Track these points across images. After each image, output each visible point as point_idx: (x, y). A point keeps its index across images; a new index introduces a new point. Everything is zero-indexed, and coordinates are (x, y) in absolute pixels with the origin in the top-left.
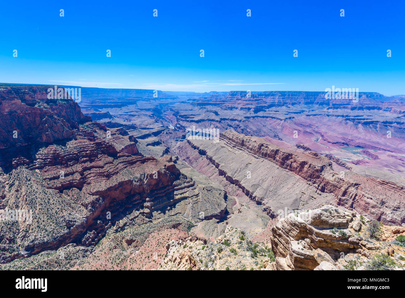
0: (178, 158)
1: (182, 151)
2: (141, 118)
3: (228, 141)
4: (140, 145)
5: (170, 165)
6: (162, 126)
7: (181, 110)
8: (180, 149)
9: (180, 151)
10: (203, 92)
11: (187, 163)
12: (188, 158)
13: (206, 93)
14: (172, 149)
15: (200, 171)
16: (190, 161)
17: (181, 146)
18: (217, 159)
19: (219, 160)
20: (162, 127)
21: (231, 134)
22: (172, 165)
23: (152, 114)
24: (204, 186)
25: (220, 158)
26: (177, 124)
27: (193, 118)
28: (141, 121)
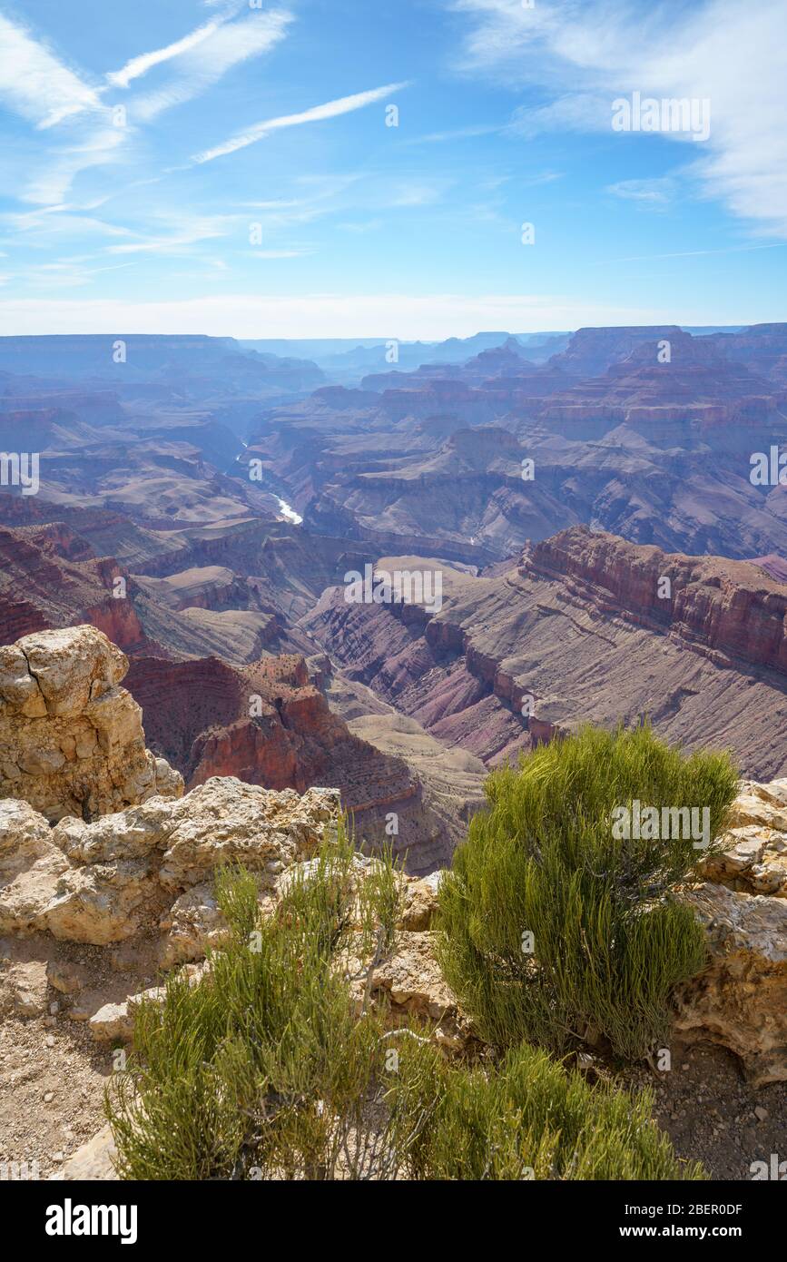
0: (330, 667)
1: (346, 635)
2: (144, 473)
3: (574, 580)
4: (150, 604)
5: (298, 698)
6: (246, 509)
7: (336, 431)
8: (337, 623)
9: (335, 632)
10: (441, 337)
11: (371, 693)
12: (376, 666)
13: (452, 342)
14: (296, 626)
15: (436, 727)
16: (387, 680)
17: (338, 610)
18: (522, 668)
19: (532, 673)
20: (243, 515)
21: (593, 543)
22: (309, 700)
23: (193, 457)
24: (462, 800)
25: (536, 664)
26: (314, 500)
27: (394, 467)
28: (147, 488)
